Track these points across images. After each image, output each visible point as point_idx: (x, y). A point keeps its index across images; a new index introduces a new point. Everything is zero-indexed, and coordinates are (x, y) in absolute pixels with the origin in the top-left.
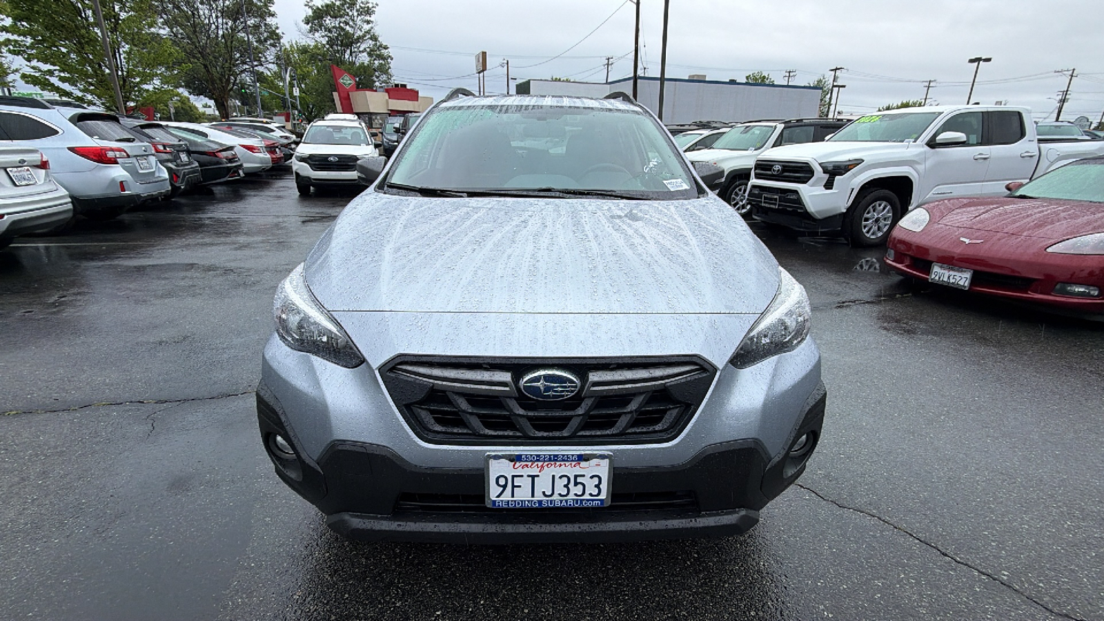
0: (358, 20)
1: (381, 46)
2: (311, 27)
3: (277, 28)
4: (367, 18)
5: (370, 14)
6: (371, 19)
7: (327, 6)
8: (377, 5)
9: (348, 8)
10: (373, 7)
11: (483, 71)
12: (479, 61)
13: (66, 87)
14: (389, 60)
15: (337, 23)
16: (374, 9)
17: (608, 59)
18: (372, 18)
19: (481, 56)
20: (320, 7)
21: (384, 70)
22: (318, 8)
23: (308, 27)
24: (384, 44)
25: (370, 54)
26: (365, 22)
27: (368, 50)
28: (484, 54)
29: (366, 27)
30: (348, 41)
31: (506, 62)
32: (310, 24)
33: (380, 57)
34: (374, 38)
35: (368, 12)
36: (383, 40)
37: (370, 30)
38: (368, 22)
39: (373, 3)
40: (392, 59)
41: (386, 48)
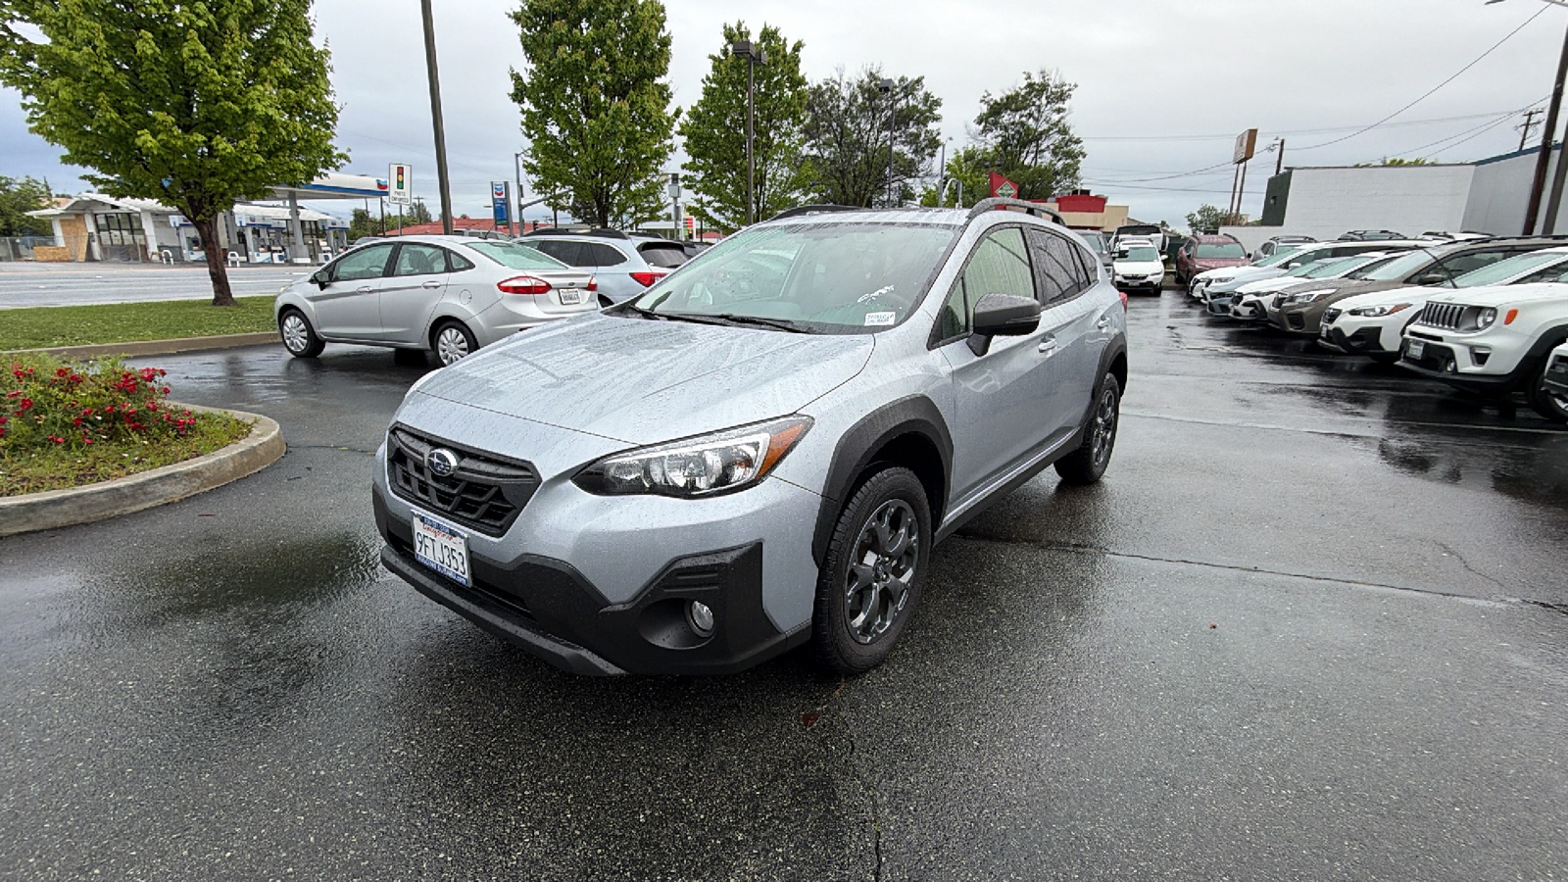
0: (1047, 111)
1: (1070, 140)
2: (985, 126)
3: (939, 134)
4: (1060, 105)
5: (1064, 100)
6: (1064, 106)
7: (1008, 98)
8: (1076, 86)
9: (1035, 96)
10: (1070, 90)
11: (1245, 159)
12: (1241, 145)
13: (717, 216)
14: (1080, 158)
15: (1018, 117)
16: (1070, 92)
17: (1531, 114)
18: (1066, 105)
19: (1246, 137)
20: (999, 101)
21: (1071, 171)
22: (996, 103)
23: (981, 127)
24: (1076, 137)
25: (1054, 153)
26: (1054, 111)
27: (1052, 147)
28: (1253, 133)
29: (1055, 117)
30: (1028, 138)
31: (1279, 142)
32: (983, 124)
33: (1069, 155)
34: (1064, 131)
35: (1062, 97)
36: (1074, 133)
37: (1059, 121)
38: (1059, 111)
39: (1070, 85)
40: (1084, 156)
41: (1078, 142)
